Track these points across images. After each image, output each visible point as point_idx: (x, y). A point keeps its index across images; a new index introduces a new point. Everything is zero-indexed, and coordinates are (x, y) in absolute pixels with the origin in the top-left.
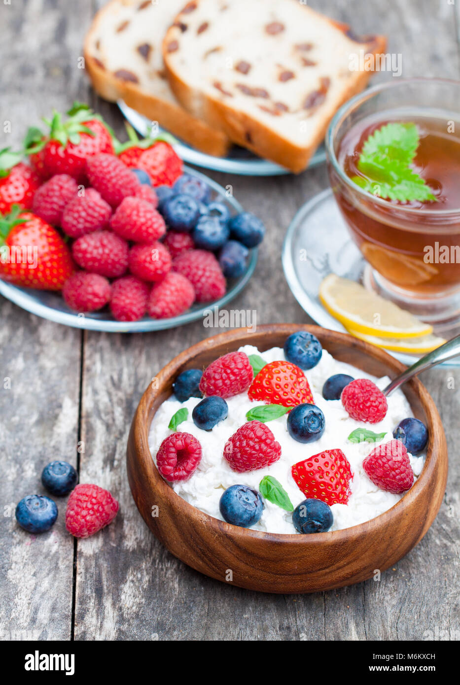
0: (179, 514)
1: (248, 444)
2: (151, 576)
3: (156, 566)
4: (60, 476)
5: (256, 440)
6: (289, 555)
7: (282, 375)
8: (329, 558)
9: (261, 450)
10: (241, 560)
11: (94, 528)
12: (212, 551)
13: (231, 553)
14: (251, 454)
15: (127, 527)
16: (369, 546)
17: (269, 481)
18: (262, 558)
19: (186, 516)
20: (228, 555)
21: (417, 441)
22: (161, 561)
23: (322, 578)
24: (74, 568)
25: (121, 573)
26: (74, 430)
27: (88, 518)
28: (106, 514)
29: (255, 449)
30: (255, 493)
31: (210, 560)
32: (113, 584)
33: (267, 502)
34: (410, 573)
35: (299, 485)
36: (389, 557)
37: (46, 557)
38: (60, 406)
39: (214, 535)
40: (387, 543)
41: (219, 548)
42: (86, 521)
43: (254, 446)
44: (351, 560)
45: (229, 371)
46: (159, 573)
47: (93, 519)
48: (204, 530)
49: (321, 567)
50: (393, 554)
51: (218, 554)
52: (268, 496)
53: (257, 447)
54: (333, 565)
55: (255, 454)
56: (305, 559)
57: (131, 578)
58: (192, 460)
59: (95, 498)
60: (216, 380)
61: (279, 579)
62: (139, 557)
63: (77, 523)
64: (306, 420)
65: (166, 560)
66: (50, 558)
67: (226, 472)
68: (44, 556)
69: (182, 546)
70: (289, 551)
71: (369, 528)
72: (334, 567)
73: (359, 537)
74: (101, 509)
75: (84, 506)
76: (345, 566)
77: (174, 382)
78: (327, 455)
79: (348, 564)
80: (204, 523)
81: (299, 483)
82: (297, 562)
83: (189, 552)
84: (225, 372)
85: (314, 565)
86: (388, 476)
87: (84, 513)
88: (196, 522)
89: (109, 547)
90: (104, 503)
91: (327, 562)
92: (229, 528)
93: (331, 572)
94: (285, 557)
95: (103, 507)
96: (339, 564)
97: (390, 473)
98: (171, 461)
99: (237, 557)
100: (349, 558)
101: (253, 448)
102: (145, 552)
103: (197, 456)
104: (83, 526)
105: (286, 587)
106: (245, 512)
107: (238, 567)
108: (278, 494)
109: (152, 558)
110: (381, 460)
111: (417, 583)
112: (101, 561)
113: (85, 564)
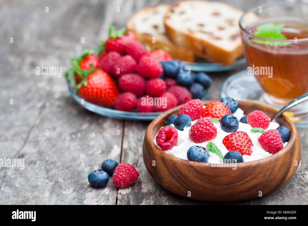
0: (167, 160)
1: (200, 127)
2: (155, 201)
3: (157, 198)
4: (110, 164)
5: (204, 124)
6: (221, 173)
7: (218, 105)
8: (242, 175)
9: (206, 129)
10: (198, 178)
11: (126, 181)
12: (184, 176)
13: (193, 175)
14: (202, 131)
15: (143, 186)
16: (262, 171)
17: (211, 143)
18: (208, 176)
19: (170, 160)
20: (191, 176)
21: (285, 135)
22: (160, 196)
23: (238, 187)
24: (116, 199)
25: (139, 200)
26: (119, 155)
27: (123, 176)
28: (133, 175)
29: (204, 129)
30: (204, 149)
31: (183, 182)
32: (136, 203)
33: (211, 153)
34: (284, 198)
35: (226, 147)
36: (272, 180)
37: (103, 196)
38: (112, 148)
39: (185, 166)
40: (271, 171)
41: (187, 173)
42: (122, 177)
43: (203, 127)
44: (252, 177)
45: (192, 106)
46: (159, 200)
47: (126, 176)
48: (179, 165)
49: (238, 181)
50: (274, 179)
51: (186, 177)
52: (210, 150)
53: (205, 127)
54: (244, 179)
55: (204, 131)
56: (230, 176)
57: (144, 202)
58: (173, 137)
59: (127, 167)
60: (185, 109)
61: (217, 188)
62: (149, 195)
63: (118, 178)
64: (229, 120)
65: (162, 196)
66: (105, 196)
67: (190, 143)
68: (102, 195)
69: (169, 177)
70: (221, 171)
71: (261, 162)
72: (244, 181)
73: (256, 165)
74: (130, 173)
75: (122, 171)
76: (249, 181)
77: (166, 121)
78: (240, 133)
79: (251, 180)
80: (179, 162)
81: (226, 145)
82: (226, 177)
83: (173, 180)
84: (190, 106)
85: (234, 179)
86: (270, 143)
87: (121, 173)
88: (175, 162)
89: (134, 191)
90: (131, 170)
91: (241, 177)
92: (192, 163)
93: (243, 184)
94: (220, 174)
95: (131, 172)
96: (247, 179)
97: (271, 142)
98: (163, 138)
99: (196, 177)
100: (252, 176)
101: (203, 128)
102: (152, 193)
103: (175, 135)
104: (120, 180)
105: (221, 193)
106: (199, 155)
107: (197, 183)
108: (216, 149)
109: (155, 195)
110: (267, 135)
111: (287, 201)
112: (130, 196)
113: (122, 197)
